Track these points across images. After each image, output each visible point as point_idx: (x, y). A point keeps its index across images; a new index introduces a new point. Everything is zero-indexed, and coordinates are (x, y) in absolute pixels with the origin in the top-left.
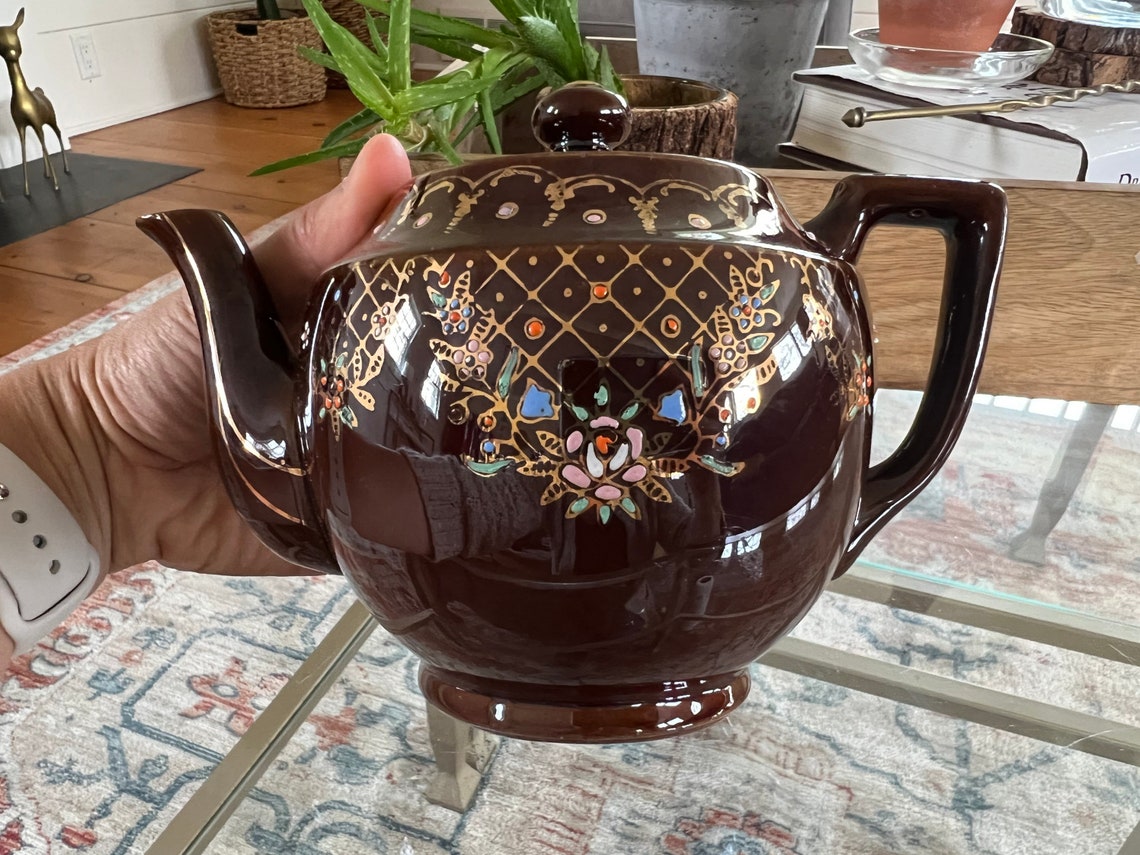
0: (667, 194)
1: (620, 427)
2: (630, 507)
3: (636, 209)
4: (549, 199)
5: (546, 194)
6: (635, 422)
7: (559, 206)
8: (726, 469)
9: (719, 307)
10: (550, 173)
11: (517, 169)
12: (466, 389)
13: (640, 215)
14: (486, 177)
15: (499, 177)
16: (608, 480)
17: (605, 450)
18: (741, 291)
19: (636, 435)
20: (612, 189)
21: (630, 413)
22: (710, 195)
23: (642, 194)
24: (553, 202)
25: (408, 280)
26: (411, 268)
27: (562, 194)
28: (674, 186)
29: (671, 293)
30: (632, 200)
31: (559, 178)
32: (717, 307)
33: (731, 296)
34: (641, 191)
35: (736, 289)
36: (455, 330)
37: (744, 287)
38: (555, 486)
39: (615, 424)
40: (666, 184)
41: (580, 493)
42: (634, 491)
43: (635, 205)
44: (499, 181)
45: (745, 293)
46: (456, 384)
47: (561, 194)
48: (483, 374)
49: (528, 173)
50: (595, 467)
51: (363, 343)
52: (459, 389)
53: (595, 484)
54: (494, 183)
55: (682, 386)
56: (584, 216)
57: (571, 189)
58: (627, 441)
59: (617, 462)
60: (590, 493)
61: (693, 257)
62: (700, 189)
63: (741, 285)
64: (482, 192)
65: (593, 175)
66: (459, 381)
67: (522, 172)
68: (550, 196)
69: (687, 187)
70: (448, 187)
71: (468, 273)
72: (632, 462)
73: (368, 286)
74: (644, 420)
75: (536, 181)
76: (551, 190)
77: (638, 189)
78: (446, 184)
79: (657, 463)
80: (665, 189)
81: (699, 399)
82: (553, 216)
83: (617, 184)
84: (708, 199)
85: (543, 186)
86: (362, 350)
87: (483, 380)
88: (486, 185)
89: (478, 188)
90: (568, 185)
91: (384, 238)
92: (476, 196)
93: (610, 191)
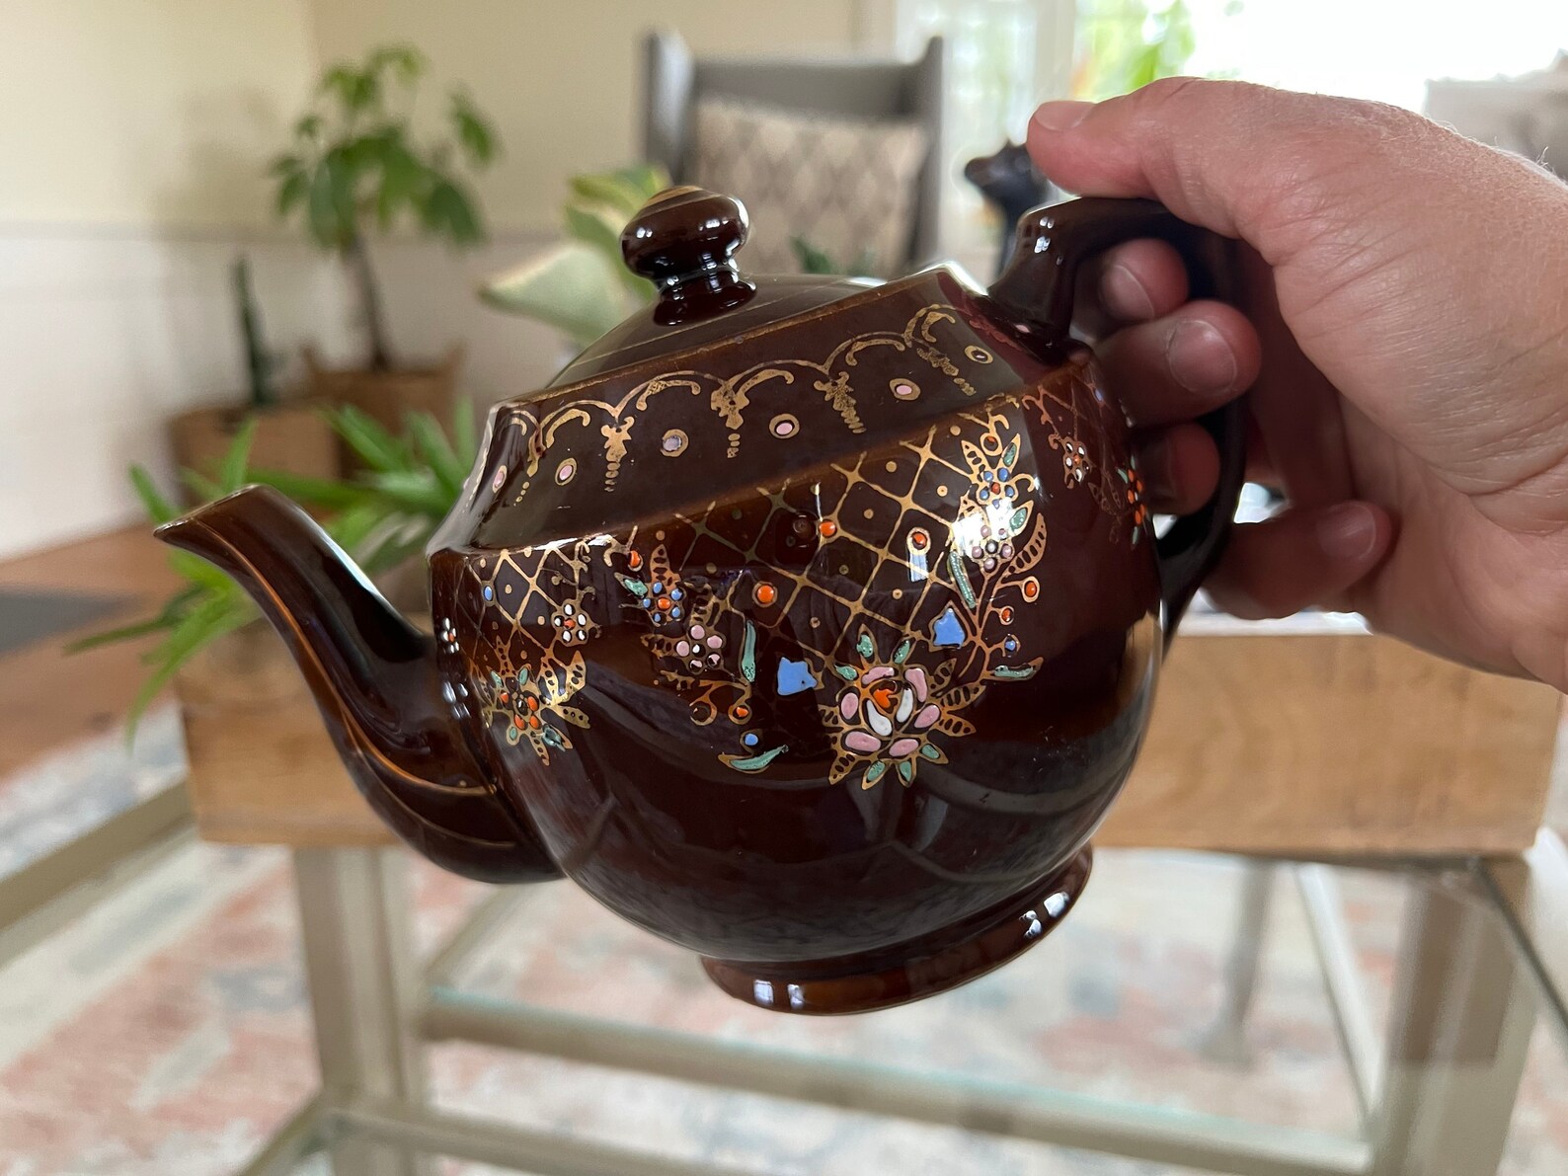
0: (854, 363)
1: (896, 672)
2: (933, 754)
3: (827, 397)
4: (721, 415)
5: (714, 407)
6: (913, 660)
7: (735, 421)
8: (1025, 673)
9: (965, 497)
10: (707, 376)
11: (665, 379)
12: (703, 683)
13: (836, 407)
14: (627, 398)
15: (645, 395)
16: (900, 734)
17: (888, 704)
18: (982, 468)
19: (917, 675)
20: (790, 378)
21: (904, 653)
22: (902, 341)
23: (826, 372)
24: (726, 417)
25: (586, 569)
26: (585, 553)
27: (732, 403)
28: (859, 346)
29: (907, 503)
30: (818, 385)
31: (721, 382)
32: (962, 498)
33: (973, 479)
34: (824, 369)
35: (976, 468)
36: (669, 619)
37: (985, 461)
38: (842, 759)
39: (890, 671)
40: (849, 349)
41: (872, 758)
42: (935, 737)
43: (825, 393)
44: (647, 400)
45: (988, 468)
46: (690, 680)
47: (729, 404)
48: (719, 662)
49: (680, 383)
50: (882, 725)
51: (549, 653)
52: (696, 683)
53: (885, 743)
54: (642, 406)
55: (951, 603)
56: (772, 428)
57: (741, 392)
58: (908, 685)
59: (904, 712)
60: (884, 752)
61: (917, 449)
62: (887, 337)
63: (980, 460)
64: (630, 421)
65: (762, 365)
66: (693, 676)
67: (672, 383)
68: (719, 409)
69: (874, 342)
70: (580, 418)
71: (662, 547)
72: (918, 705)
73: (532, 581)
74: (921, 656)
75: (695, 392)
76: (717, 401)
77: (819, 368)
78: (574, 413)
79: (949, 697)
80: (850, 355)
81: (974, 611)
82: (734, 438)
83: (793, 369)
84: (902, 348)
85: (705, 396)
86: (551, 661)
87: (721, 667)
88: (630, 410)
89: (623, 415)
90: (736, 388)
91: (518, 500)
92: (625, 428)
93: (789, 382)
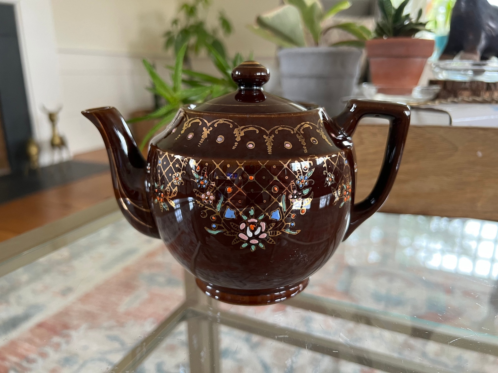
0: (277, 133)
1: (258, 222)
2: (261, 245)
3: (266, 141)
4: (235, 136)
5: (234, 133)
6: (263, 220)
7: (238, 139)
8: (294, 233)
9: (293, 181)
10: (236, 123)
11: (224, 120)
12: (206, 207)
13: (267, 144)
14: (213, 122)
15: (218, 123)
16: (254, 238)
17: (253, 229)
18: (300, 175)
19: (263, 224)
20: (258, 132)
21: (261, 218)
22: (293, 130)
23: (268, 133)
24: (237, 137)
25: (185, 166)
26: (186, 162)
27: (240, 133)
28: (280, 129)
29: (276, 178)
30: (264, 136)
31: (239, 126)
32: (292, 181)
33: (297, 177)
34: (268, 132)
35: (298, 174)
36: (202, 187)
37: (302, 173)
38: (236, 239)
39: (256, 221)
40: (277, 128)
41: (245, 242)
42: (262, 241)
43: (265, 139)
44: (217, 124)
45: (302, 175)
46: (203, 205)
47: (239, 133)
48: (211, 203)
49: (228, 123)
50: (250, 234)
51: (170, 184)
52: (204, 207)
53: (250, 239)
54: (216, 125)
55: (279, 208)
56: (247, 144)
57: (243, 131)
58: (260, 226)
59: (257, 233)
60: (248, 241)
61: (283, 164)
62: (290, 128)
63: (300, 172)
64: (211, 128)
65: (251, 125)
66: (204, 204)
67: (226, 122)
68: (235, 134)
69: (285, 129)
70: (199, 123)
71: (206, 167)
72: (261, 232)
73: (171, 163)
74: (266, 220)
75: (231, 127)
76: (236, 131)
77: (267, 131)
78: (198, 121)
79: (270, 233)
80: (277, 130)
81: (285, 212)
82: (236, 143)
83: (260, 130)
84: (292, 133)
85: (233, 129)
86: (169, 186)
87: (212, 205)
88: (212, 125)
89: (210, 126)
90: (242, 130)
91: (176, 139)
92: (209, 130)
93: (257, 133)
